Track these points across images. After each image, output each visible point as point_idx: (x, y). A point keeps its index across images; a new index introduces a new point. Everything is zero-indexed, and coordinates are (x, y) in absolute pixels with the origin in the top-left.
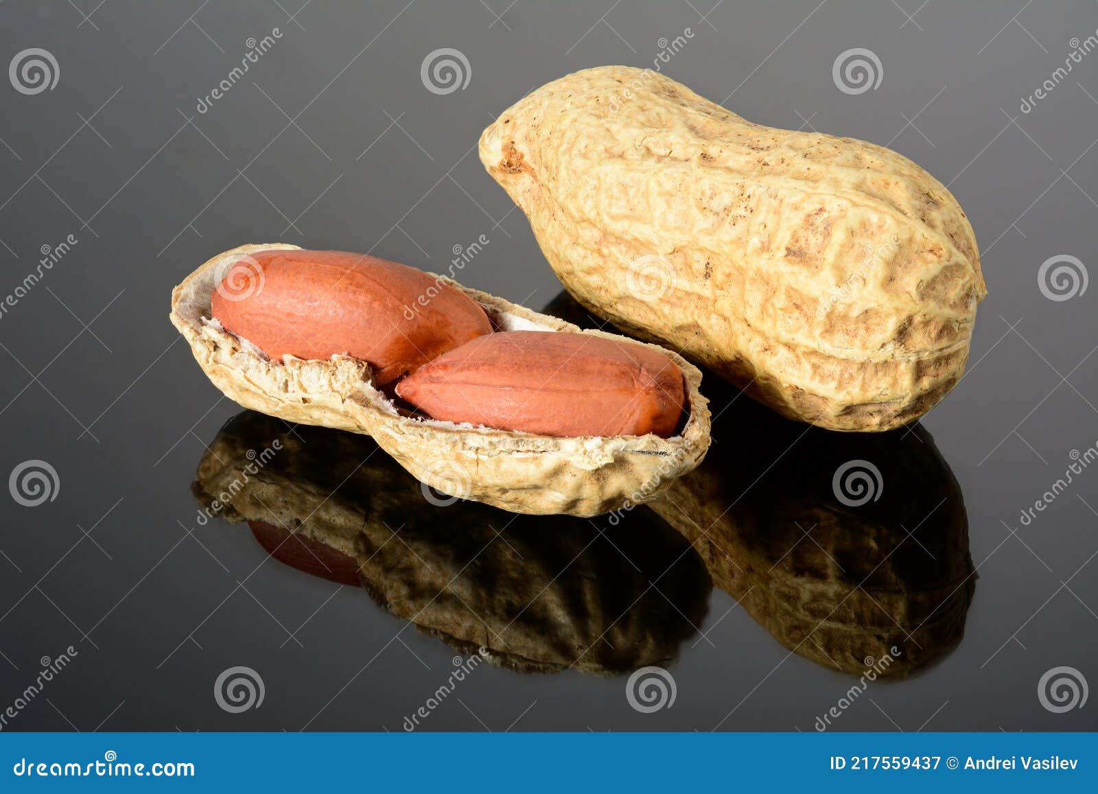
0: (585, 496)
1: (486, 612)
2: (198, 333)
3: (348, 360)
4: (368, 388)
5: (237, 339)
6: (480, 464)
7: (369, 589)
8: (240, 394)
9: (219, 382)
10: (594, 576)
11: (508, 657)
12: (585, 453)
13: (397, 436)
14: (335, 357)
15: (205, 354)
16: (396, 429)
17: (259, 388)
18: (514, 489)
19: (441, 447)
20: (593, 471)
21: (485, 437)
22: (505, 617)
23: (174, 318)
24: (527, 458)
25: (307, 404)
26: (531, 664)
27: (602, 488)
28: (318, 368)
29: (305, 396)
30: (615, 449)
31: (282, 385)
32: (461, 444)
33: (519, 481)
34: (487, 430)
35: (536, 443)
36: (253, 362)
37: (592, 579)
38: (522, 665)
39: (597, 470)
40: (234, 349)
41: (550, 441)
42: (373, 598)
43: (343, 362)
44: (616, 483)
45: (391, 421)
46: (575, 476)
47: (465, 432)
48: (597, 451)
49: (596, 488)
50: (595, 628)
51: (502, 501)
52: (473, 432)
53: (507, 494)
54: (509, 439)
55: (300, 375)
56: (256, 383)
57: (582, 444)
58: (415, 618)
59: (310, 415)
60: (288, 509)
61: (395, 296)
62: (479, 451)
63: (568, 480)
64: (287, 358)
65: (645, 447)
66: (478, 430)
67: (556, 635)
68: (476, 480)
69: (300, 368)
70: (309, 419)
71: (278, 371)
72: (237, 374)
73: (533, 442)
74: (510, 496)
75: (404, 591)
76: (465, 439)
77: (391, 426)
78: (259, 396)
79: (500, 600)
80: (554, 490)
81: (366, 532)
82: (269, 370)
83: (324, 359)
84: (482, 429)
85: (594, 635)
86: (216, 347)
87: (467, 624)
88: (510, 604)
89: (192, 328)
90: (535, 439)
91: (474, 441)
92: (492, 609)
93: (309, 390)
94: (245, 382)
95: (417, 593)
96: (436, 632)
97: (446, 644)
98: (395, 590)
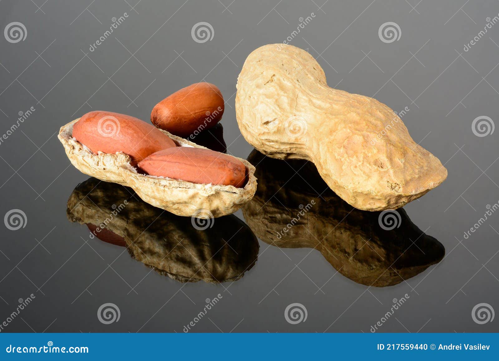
0: (204, 208)
1: (169, 259)
2: (67, 142)
3: (122, 154)
4: (128, 164)
5: (82, 145)
6: (165, 192)
7: (129, 250)
8: (81, 166)
9: (74, 162)
10: (209, 245)
11: (178, 276)
12: (205, 190)
13: (135, 180)
14: (117, 153)
15: (69, 151)
16: (135, 177)
17: (88, 164)
18: (177, 203)
19: (151, 185)
20: (207, 197)
21: (167, 181)
22: (176, 261)
23: (59, 136)
24: (183, 190)
25: (105, 170)
26: (187, 279)
27: (210, 204)
28: (110, 157)
29: (105, 167)
30: (216, 189)
31: (96, 163)
32: (158, 184)
33: (179, 200)
34: (169, 179)
35: (186, 185)
36: (87, 154)
37: (208, 246)
38: (183, 279)
39: (209, 196)
40: (80, 149)
41: (192, 184)
42: (130, 254)
43: (120, 155)
44: (216, 203)
45: (134, 174)
46: (200, 199)
47: (160, 179)
48: (209, 189)
49: (208, 204)
50: (209, 264)
51: (173, 209)
52: (163, 179)
53: (175, 206)
54: (176, 182)
55: (103, 159)
56: (87, 162)
57: (204, 186)
58: (144, 261)
59: (106, 175)
60: (99, 219)
61: (143, 133)
62: (165, 187)
63: (198, 200)
64: (99, 152)
65: (228, 189)
66: (166, 179)
67: (195, 268)
68: (163, 199)
69: (104, 156)
70: (105, 177)
71: (95, 158)
72: (80, 158)
73: (185, 184)
74: (176, 206)
75: (140, 250)
76: (160, 182)
77: (134, 176)
78: (88, 167)
79: (174, 254)
80: (192, 204)
81: (127, 227)
82: (92, 157)
83: (113, 154)
84: (167, 178)
85: (209, 267)
86: (74, 148)
87: (162, 264)
88: (177, 256)
89: (65, 140)
90: (186, 183)
91: (164, 182)
92: (171, 258)
93: (106, 165)
94: (83, 161)
95: (145, 251)
96: (151, 267)
97: (156, 271)
98: (137, 250)
